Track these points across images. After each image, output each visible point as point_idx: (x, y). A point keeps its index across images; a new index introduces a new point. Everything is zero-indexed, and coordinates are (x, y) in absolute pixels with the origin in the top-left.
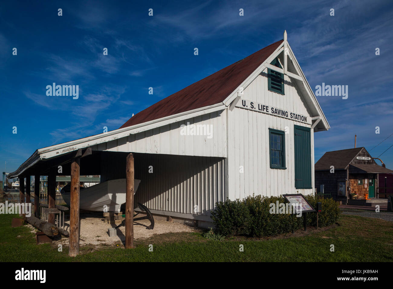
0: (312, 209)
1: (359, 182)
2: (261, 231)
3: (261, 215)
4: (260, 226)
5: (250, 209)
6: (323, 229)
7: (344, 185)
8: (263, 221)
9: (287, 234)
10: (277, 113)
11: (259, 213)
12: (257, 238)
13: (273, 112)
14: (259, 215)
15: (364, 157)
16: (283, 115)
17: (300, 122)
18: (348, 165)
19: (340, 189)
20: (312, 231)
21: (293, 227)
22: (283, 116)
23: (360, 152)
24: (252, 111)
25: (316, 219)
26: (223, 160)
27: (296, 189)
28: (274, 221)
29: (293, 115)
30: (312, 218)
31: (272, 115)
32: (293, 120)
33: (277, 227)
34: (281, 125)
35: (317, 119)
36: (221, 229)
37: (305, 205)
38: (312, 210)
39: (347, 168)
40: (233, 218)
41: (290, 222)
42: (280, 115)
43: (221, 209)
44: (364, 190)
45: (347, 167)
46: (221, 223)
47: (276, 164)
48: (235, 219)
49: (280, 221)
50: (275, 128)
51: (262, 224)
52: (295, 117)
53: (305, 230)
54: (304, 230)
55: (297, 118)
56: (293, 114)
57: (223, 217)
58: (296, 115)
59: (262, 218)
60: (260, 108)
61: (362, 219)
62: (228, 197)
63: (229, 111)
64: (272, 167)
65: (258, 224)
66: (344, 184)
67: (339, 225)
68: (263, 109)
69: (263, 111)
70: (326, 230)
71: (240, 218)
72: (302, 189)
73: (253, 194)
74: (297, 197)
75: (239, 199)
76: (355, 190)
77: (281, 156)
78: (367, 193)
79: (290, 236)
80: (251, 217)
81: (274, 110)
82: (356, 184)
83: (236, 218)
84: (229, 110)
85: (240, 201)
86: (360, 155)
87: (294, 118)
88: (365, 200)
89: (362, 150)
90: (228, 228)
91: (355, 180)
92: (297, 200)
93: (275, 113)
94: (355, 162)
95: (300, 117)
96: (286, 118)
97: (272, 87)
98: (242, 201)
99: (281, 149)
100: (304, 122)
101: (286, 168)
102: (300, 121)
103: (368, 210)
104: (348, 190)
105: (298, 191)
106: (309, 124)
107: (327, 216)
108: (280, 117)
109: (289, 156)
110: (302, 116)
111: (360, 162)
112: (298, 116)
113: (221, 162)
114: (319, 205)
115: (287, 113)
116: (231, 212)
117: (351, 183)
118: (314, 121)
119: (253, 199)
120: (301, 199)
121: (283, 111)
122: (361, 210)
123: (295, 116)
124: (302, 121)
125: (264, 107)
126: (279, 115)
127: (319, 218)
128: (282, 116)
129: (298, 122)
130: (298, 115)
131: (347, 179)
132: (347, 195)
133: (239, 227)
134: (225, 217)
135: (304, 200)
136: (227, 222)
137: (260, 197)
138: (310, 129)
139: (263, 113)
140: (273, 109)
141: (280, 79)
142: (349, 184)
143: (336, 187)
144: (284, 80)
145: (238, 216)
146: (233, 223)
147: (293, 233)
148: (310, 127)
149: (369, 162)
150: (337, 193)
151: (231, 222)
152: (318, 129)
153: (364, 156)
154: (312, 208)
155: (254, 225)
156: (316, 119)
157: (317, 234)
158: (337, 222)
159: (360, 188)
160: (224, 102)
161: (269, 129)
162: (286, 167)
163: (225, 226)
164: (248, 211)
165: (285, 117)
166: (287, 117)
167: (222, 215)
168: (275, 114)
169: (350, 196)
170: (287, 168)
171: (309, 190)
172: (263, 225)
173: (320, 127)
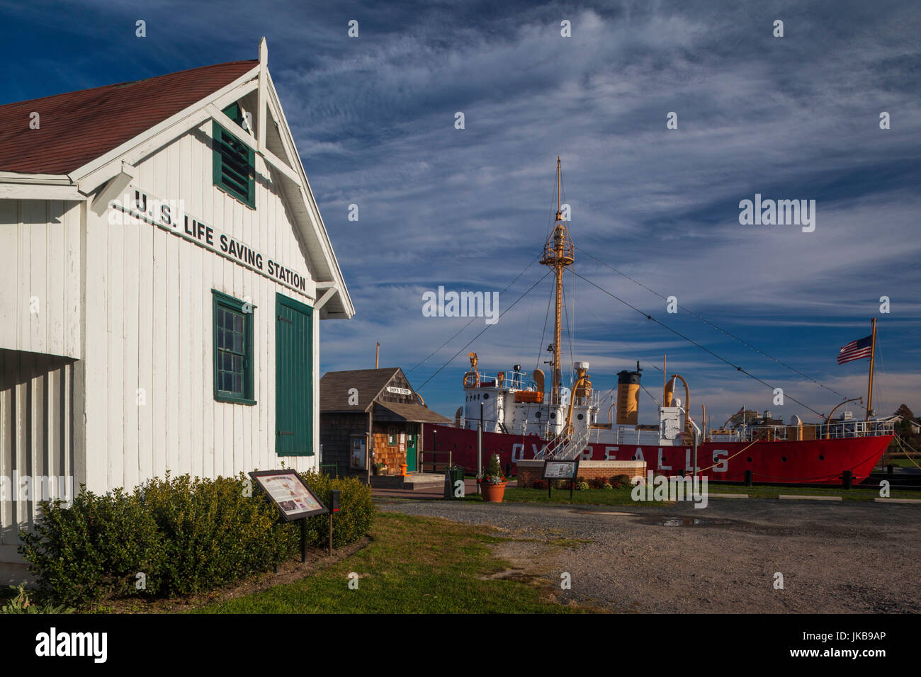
0: (320, 507)
1: (391, 439)
2: (192, 580)
3: (191, 532)
4: (188, 566)
5: (156, 516)
6: (341, 552)
7: (364, 446)
8: (200, 551)
9: (263, 578)
10: (234, 252)
11: (187, 526)
12: (179, 600)
13: (224, 248)
14: (185, 533)
15: (399, 389)
16: (250, 263)
17: (289, 288)
18: (372, 404)
19: (357, 454)
20: (320, 562)
21: (276, 556)
22: (251, 265)
23: (394, 377)
24: (165, 232)
25: (328, 530)
26: (67, 368)
27: (278, 456)
28: (231, 549)
29: (274, 267)
30: (318, 529)
31: (223, 256)
32: (275, 281)
33: (238, 562)
34: (244, 287)
35: (329, 288)
36: (58, 589)
37: (305, 498)
38: (320, 510)
39: (369, 409)
40: (100, 551)
41: (272, 546)
42: (242, 261)
43: (58, 524)
44: (400, 456)
45: (368, 407)
46: (59, 569)
47: (231, 390)
48: (108, 553)
49: (244, 546)
50: (230, 293)
51: (195, 558)
52: (279, 273)
53: (303, 560)
54: (300, 559)
55: (284, 277)
56: (276, 264)
57: (68, 550)
58: (282, 268)
59: (196, 542)
60: (190, 228)
61: (410, 520)
62: (85, 485)
63: (91, 215)
64: (217, 398)
65: (184, 559)
66: (363, 444)
67: (371, 539)
68: (197, 232)
69: (196, 239)
70: (348, 556)
71: (126, 548)
72: (292, 456)
73: (167, 471)
74: (284, 478)
75: (122, 488)
76: (383, 457)
77: (242, 370)
78: (404, 463)
79: (269, 581)
80: (162, 540)
81: (228, 244)
82: (386, 444)
83: (113, 549)
84: (92, 210)
85: (127, 494)
86: (392, 384)
87: (277, 276)
88: (402, 477)
89: (396, 374)
90: (85, 581)
91: (383, 435)
92: (284, 486)
93: (230, 253)
94: (385, 399)
95: (290, 275)
96: (256, 272)
97: (224, 180)
98: (131, 494)
99: (244, 351)
100: (298, 289)
101: (255, 403)
102: (289, 284)
103: (411, 498)
104: (371, 456)
105: (283, 463)
106: (309, 298)
107: (350, 520)
108: (242, 265)
109: (263, 372)
110: (296, 275)
111: (393, 398)
112: (286, 273)
113: (59, 371)
114: (334, 496)
115: (261, 259)
116: (94, 530)
117: (376, 440)
118: (320, 293)
119: (165, 486)
120: (293, 482)
121: (249, 250)
122: (399, 497)
123: (279, 269)
124: (294, 286)
125: (202, 229)
126: (239, 260)
127: (334, 526)
128: (247, 264)
129: (286, 286)
130: (287, 270)
131: (369, 432)
132: (368, 467)
133: (123, 575)
134: (74, 546)
135: (301, 484)
136: (80, 565)
137: (187, 482)
138: (311, 309)
139: (197, 244)
140: (226, 240)
141: (246, 165)
142: (373, 443)
143: (347, 450)
144: (256, 170)
145: (121, 541)
146: (103, 565)
147: (275, 571)
148: (312, 306)
149: (407, 400)
150: (349, 462)
151: (94, 562)
152: (329, 313)
153: (399, 385)
154: (320, 504)
155: (170, 563)
156: (324, 287)
157: (335, 570)
158: (369, 532)
159: (392, 452)
160: (74, 175)
161: (214, 291)
162: (255, 400)
163: (73, 576)
164: (152, 526)
165: (256, 267)
166: (260, 270)
167: (62, 541)
168: (229, 255)
169: (375, 469)
170: (258, 403)
171: (307, 457)
172: (198, 561)
173: (332, 309)
